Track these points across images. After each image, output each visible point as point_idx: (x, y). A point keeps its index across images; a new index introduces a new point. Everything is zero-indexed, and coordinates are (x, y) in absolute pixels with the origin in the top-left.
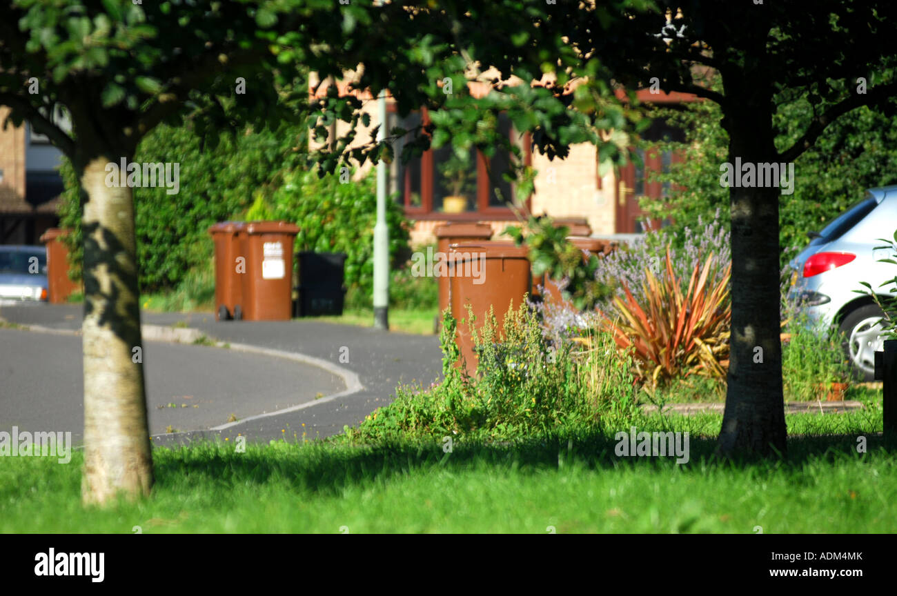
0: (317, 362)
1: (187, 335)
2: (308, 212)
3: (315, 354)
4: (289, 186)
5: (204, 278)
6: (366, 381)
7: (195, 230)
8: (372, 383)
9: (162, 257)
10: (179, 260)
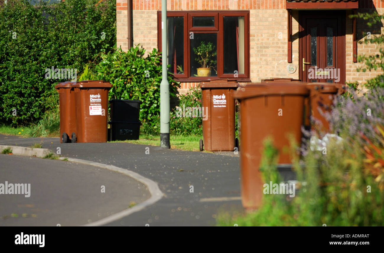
0: (126, 172)
1: (40, 152)
2: (116, 77)
3: (124, 167)
4: (105, 62)
5: (53, 117)
6: (164, 188)
7: (50, 89)
8: (169, 191)
9: (30, 104)
10: (40, 106)
